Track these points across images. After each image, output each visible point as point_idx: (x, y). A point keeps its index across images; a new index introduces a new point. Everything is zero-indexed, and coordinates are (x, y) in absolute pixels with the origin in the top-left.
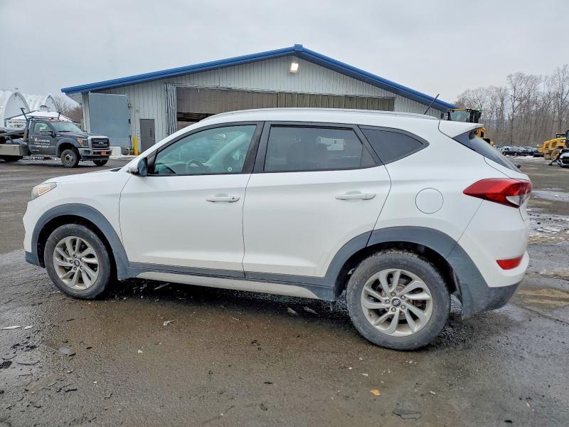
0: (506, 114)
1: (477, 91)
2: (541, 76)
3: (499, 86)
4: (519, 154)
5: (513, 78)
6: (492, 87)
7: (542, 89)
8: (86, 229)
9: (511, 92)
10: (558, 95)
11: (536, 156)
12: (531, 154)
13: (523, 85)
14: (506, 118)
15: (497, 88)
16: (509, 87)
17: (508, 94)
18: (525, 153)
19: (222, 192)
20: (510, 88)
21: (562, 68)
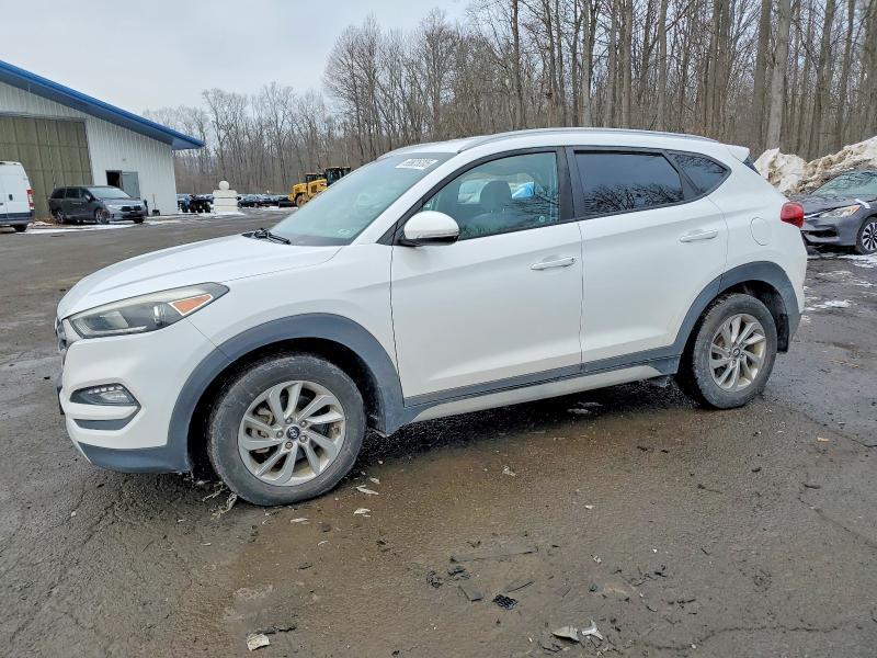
0: (211, 149)
1: (161, 113)
2: (246, 96)
3: (192, 107)
4: (260, 204)
5: (210, 96)
6: (182, 108)
7: (251, 113)
8: (318, 361)
9: (212, 117)
10: (270, 123)
11: (281, 206)
12: (275, 203)
13: (226, 108)
14: (213, 154)
15: (190, 110)
16: (207, 108)
17: (207, 120)
18: (267, 203)
19: (549, 254)
20: (208, 110)
21: (269, 86)
